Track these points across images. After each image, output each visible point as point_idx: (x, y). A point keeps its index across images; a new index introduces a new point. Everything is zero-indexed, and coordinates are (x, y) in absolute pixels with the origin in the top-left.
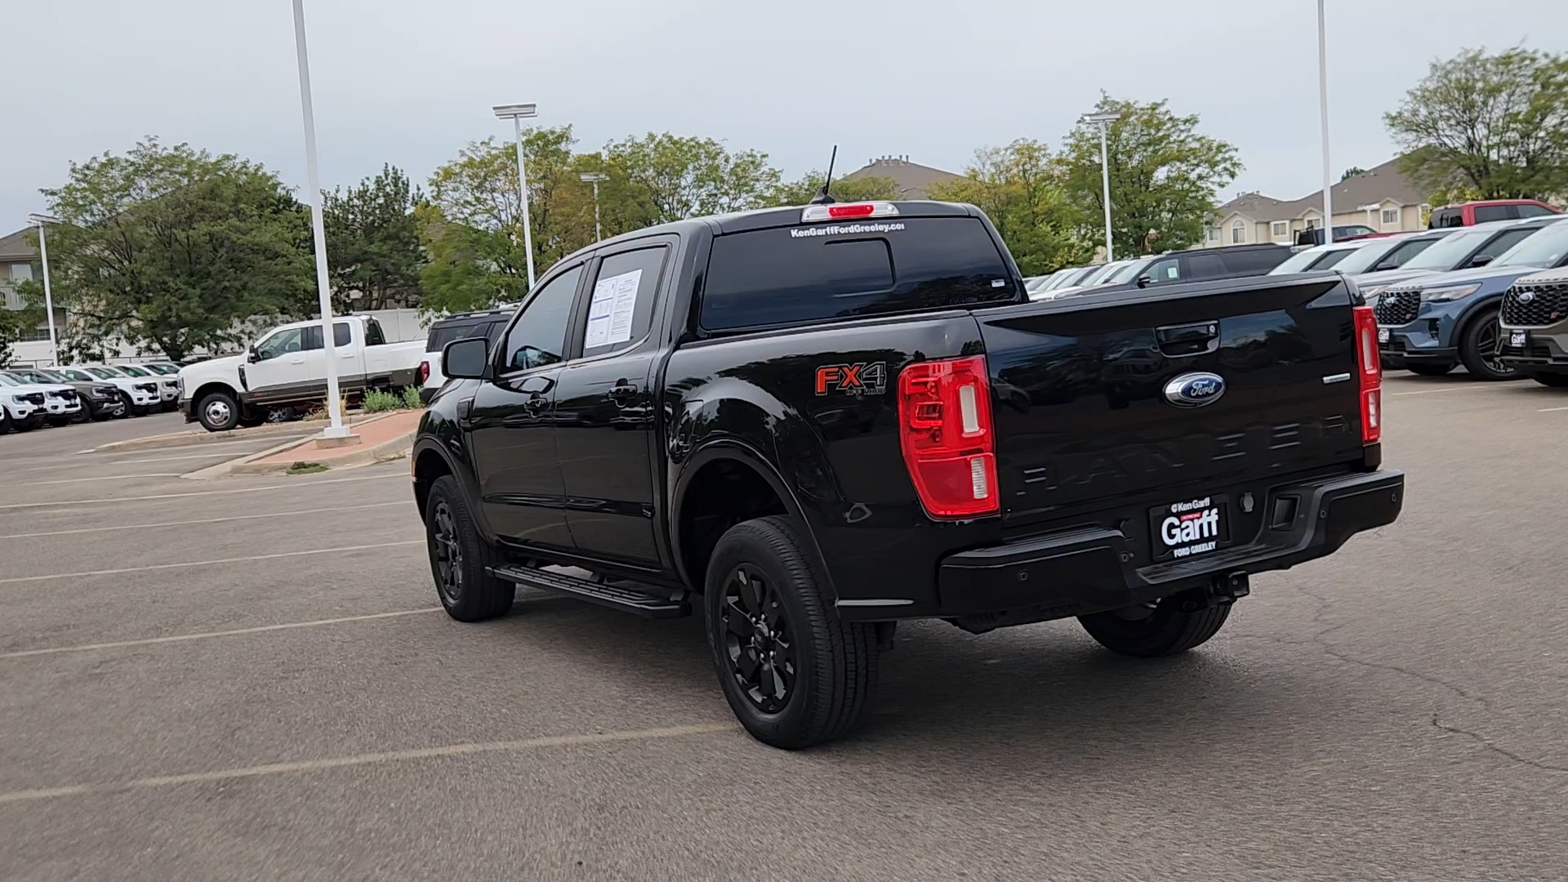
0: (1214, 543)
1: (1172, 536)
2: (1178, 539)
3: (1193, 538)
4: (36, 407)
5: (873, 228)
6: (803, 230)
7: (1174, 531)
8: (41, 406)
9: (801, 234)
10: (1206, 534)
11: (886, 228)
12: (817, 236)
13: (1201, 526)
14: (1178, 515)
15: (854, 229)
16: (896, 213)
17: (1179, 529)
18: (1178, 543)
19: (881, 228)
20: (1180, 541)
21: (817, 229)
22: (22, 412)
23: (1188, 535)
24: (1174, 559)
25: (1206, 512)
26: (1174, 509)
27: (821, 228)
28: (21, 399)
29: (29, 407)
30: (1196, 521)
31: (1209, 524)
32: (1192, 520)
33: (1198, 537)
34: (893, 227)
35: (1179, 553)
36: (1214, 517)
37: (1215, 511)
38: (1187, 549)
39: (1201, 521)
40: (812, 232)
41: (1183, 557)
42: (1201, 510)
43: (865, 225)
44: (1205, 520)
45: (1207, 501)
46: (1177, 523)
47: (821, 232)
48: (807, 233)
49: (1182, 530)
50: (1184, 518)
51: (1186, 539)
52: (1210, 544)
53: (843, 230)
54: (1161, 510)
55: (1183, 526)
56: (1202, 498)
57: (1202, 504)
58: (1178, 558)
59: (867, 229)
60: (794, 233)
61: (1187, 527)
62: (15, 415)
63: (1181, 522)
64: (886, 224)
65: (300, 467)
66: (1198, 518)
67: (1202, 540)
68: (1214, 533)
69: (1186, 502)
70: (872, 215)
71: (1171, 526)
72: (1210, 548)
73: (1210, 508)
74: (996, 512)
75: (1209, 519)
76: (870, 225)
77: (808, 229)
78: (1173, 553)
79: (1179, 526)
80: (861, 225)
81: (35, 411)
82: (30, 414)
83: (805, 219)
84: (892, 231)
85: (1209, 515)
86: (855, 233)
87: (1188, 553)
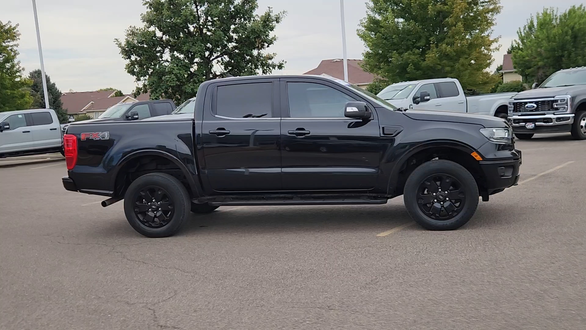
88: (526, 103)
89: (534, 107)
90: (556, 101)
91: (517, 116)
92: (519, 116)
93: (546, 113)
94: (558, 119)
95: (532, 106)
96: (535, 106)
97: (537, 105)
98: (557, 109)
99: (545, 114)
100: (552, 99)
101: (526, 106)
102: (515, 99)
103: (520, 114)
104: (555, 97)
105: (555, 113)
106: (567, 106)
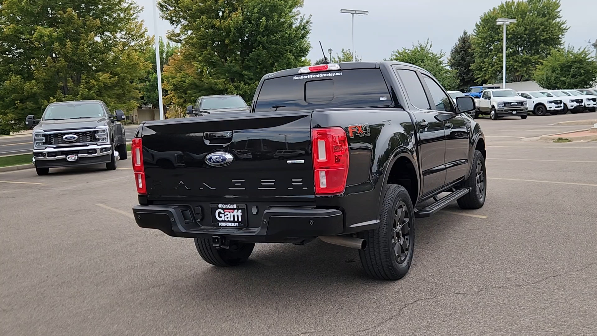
0: (237, 224)
1: (221, 217)
2: (223, 219)
3: (230, 220)
4: (578, 104)
5: (328, 75)
6: (298, 77)
7: (221, 215)
8: (580, 104)
9: (297, 78)
10: (236, 220)
11: (334, 75)
12: (303, 79)
13: (234, 216)
14: (223, 209)
15: (320, 75)
16: (339, 68)
17: (223, 215)
18: (223, 220)
19: (331, 75)
20: (224, 220)
21: (304, 76)
22: (572, 106)
23: (227, 218)
24: (219, 226)
25: (236, 211)
26: (220, 206)
27: (306, 76)
28: (572, 101)
29: (575, 104)
30: (231, 213)
31: (238, 216)
32: (230, 212)
33: (232, 220)
34: (337, 74)
35: (220, 224)
36: (240, 213)
37: (240, 211)
38: (225, 223)
39: (233, 214)
40: (302, 77)
41: (222, 226)
42: (234, 209)
43: (324, 74)
44: (235, 213)
45: (235, 206)
46: (222, 212)
47: (305, 77)
48: (300, 78)
49: (225, 215)
50: (226, 211)
51: (227, 220)
52: (235, 224)
53: (315, 76)
54: (214, 206)
55: (226, 214)
56: (233, 204)
57: (232, 207)
58: (220, 226)
59: (325, 75)
60: (295, 78)
61: (227, 215)
62: (569, 107)
63: (225, 212)
64: (334, 73)
65: (560, 139)
66: (233, 212)
67: (234, 221)
68: (240, 220)
69: (225, 204)
70: (328, 69)
71: (220, 213)
72: (235, 226)
73: (238, 209)
74: (145, 193)
75: (238, 214)
76: (326, 74)
77: (300, 76)
78: (218, 223)
79: (224, 214)
80: (323, 74)
81: (577, 106)
82: (575, 107)
83: (300, 72)
84: (336, 76)
85: (238, 212)
86: (320, 77)
87: (225, 225)
88: (64, 134)
89: (74, 138)
90: (97, 132)
91: (53, 149)
92: (54, 148)
93: (88, 144)
94: (102, 150)
95: (72, 137)
96: (76, 136)
97: (77, 136)
98: (98, 140)
99: (88, 146)
100: (94, 129)
101: (64, 137)
102: (45, 131)
103: (55, 147)
104: (96, 128)
105: (98, 144)
106: (107, 136)
